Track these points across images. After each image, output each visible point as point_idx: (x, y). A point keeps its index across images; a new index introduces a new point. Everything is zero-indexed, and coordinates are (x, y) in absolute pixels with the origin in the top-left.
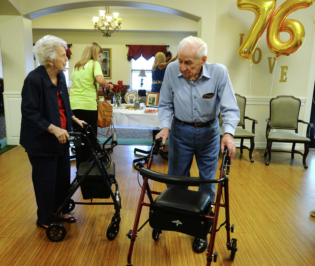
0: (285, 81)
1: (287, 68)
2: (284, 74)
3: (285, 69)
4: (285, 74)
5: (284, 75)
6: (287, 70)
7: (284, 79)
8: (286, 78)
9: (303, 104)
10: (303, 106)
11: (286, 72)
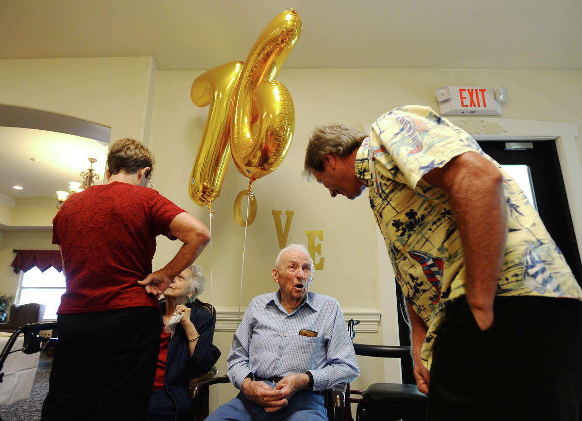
0: (320, 266)
1: (320, 235)
2: (314, 249)
3: (317, 239)
4: (318, 249)
6: (321, 239)
7: (317, 261)
8: (322, 259)
9: (374, 327)
10: (376, 332)
11: (319, 245)
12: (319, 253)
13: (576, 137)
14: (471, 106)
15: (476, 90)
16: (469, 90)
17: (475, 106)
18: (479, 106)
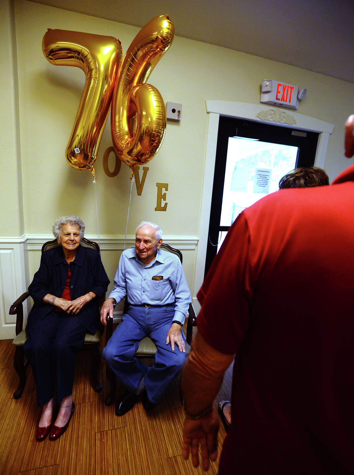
0: (164, 209)
1: (166, 186)
2: (161, 197)
3: (164, 189)
4: (164, 197)
5: (162, 199)
6: (167, 190)
7: (163, 205)
8: (166, 204)
9: (193, 247)
10: (194, 250)
11: (165, 194)
12: (165, 200)
13: (330, 134)
14: (281, 100)
15: (288, 87)
16: (283, 86)
17: (284, 101)
18: (286, 101)
